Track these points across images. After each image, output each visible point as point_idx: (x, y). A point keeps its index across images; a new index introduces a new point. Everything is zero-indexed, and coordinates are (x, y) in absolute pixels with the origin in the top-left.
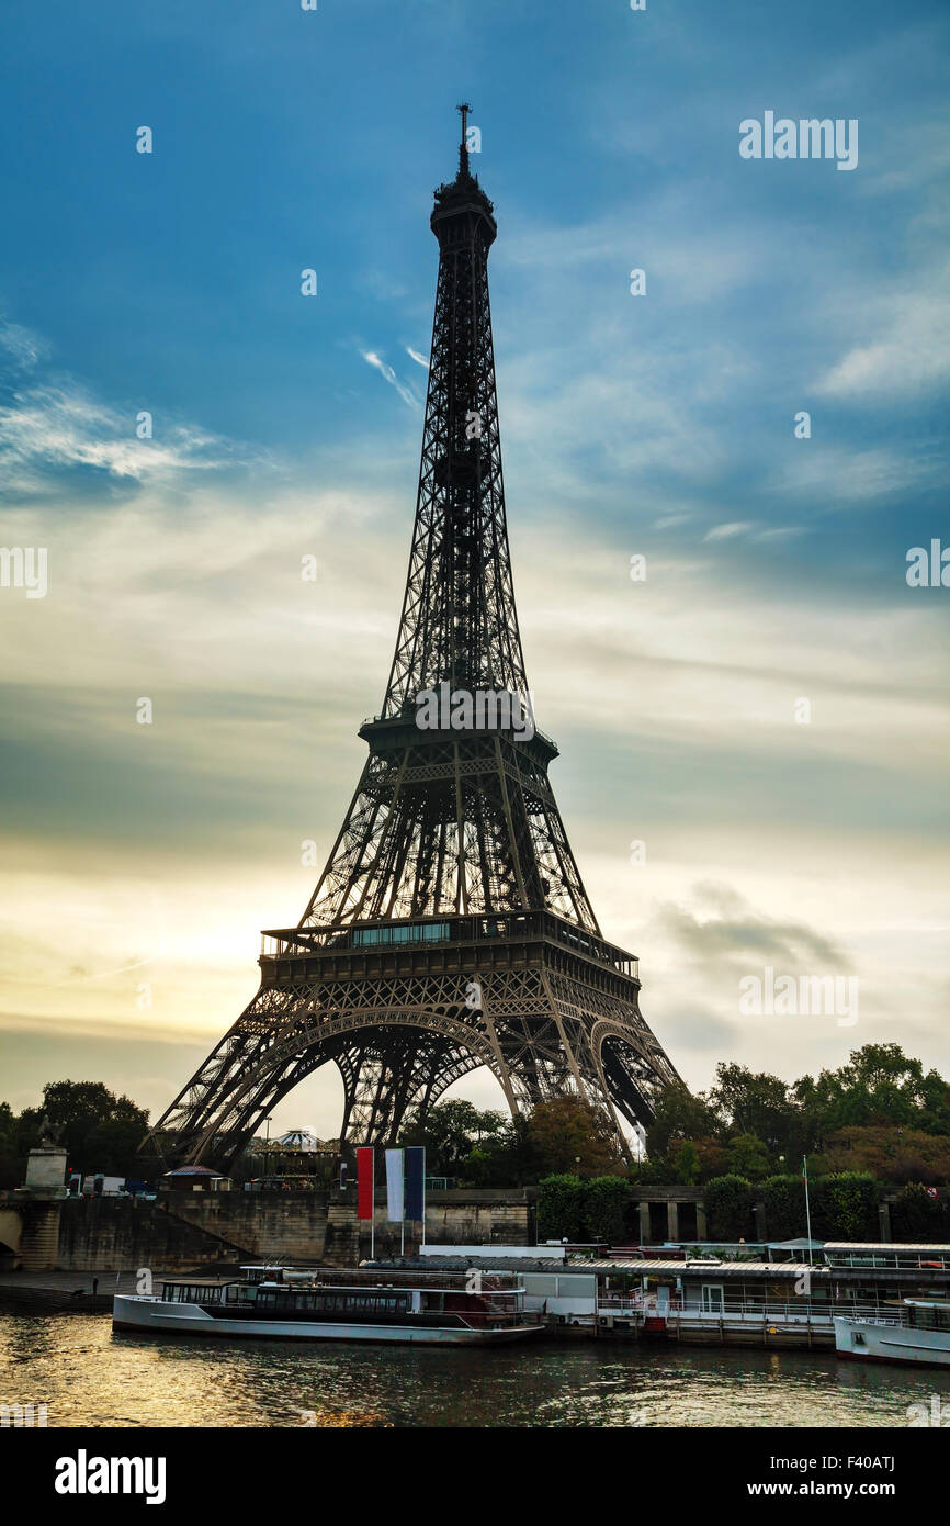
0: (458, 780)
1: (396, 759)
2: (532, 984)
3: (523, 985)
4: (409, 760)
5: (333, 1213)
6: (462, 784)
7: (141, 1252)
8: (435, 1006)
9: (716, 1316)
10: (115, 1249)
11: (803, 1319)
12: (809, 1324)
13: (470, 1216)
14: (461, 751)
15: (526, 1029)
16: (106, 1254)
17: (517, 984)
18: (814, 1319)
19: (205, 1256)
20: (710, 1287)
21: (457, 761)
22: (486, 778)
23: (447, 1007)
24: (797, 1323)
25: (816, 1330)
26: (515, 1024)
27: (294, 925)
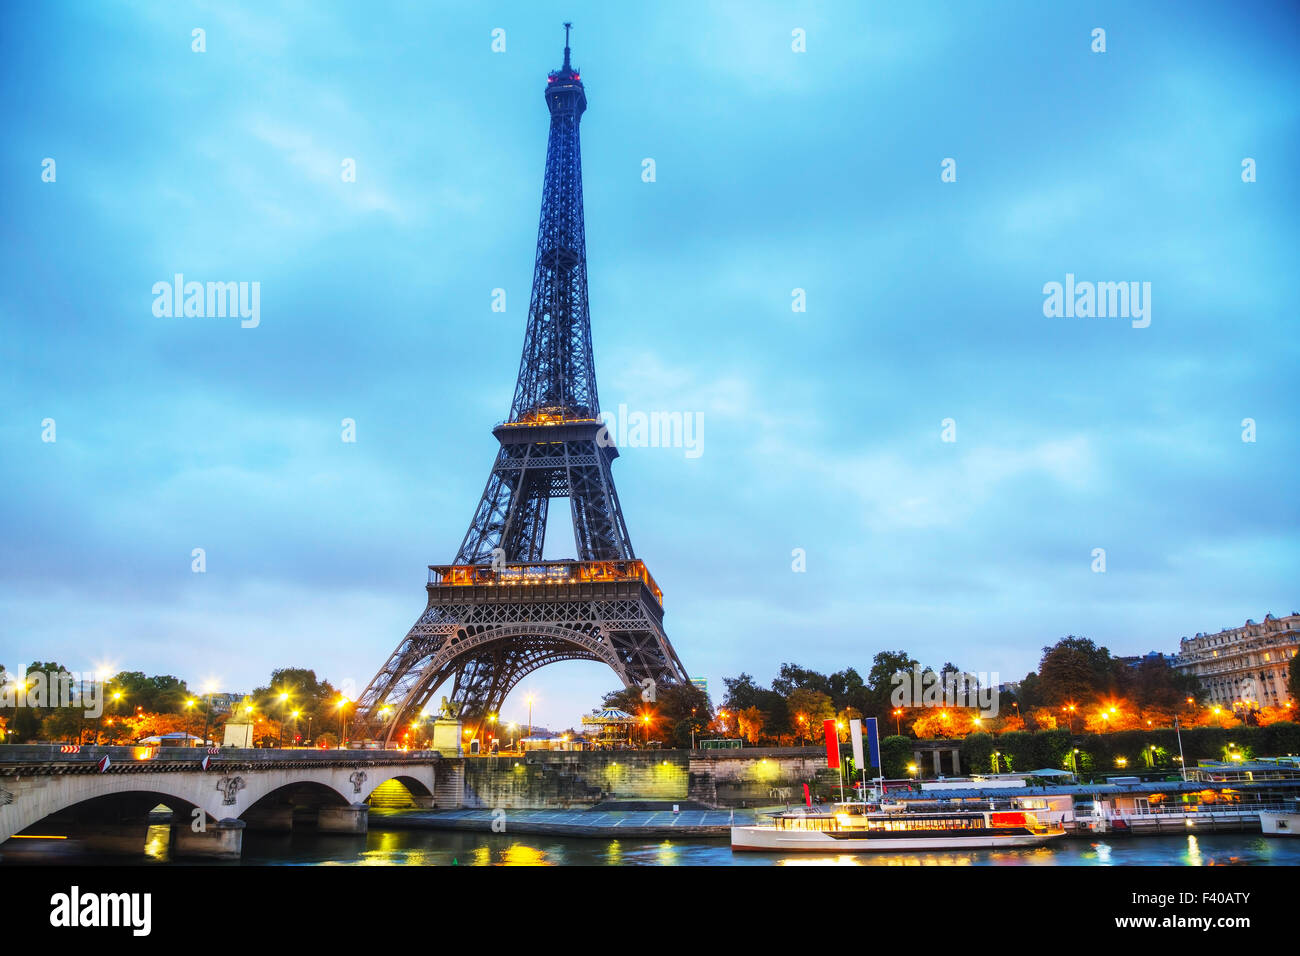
0: (568, 468)
1: (521, 451)
2: (634, 610)
3: (627, 610)
4: (531, 452)
5: (693, 765)
6: (571, 471)
7: (537, 794)
8: (564, 623)
9: (1153, 816)
10: (514, 793)
11: (1208, 814)
12: (1212, 817)
13: (798, 765)
14: (569, 449)
15: (634, 640)
16: (506, 796)
17: (623, 609)
18: (1215, 814)
19: (590, 797)
20: (1140, 799)
21: (567, 456)
22: (588, 469)
23: (573, 623)
24: (1205, 817)
25: (1217, 820)
26: (625, 636)
27: (450, 562)
